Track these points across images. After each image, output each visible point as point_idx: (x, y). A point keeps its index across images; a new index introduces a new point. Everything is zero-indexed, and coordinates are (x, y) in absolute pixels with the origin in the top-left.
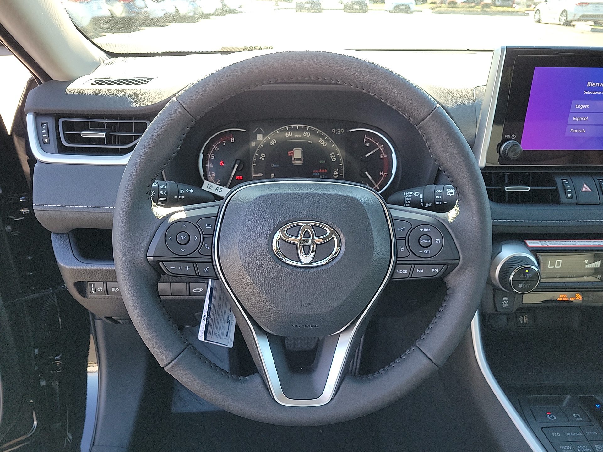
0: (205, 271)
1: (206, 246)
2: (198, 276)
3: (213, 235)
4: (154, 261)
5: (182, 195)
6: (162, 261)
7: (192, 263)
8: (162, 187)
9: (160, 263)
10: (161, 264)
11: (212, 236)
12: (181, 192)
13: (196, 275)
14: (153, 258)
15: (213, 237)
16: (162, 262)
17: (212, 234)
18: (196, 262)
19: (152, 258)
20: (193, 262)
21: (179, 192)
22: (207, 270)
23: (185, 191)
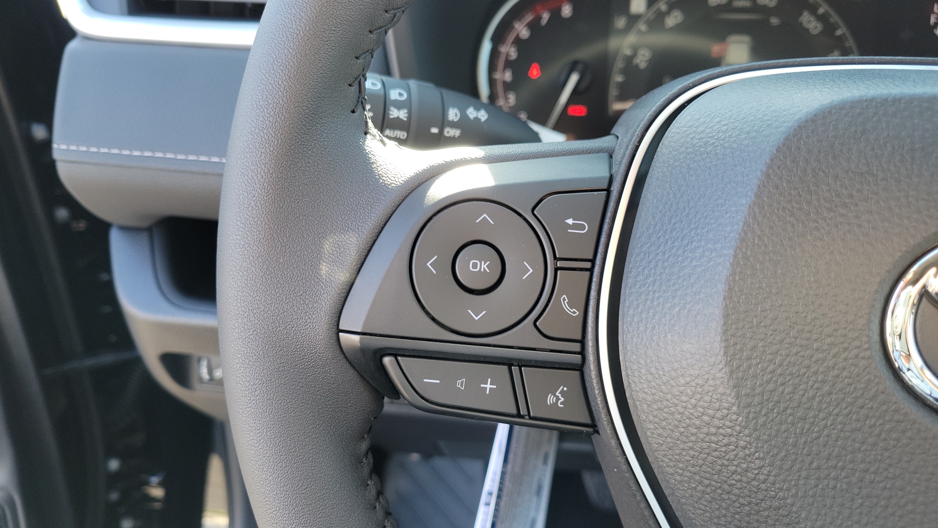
0: (551, 399)
1: (565, 306)
2: (522, 417)
3: (593, 261)
4: (363, 350)
5: (453, 125)
6: (395, 354)
7: (506, 367)
8: (394, 95)
9: (387, 361)
10: (390, 361)
11: (588, 265)
12: (453, 114)
13: (519, 415)
14: (361, 339)
15: (591, 270)
16: (395, 356)
17: (591, 257)
18: (522, 364)
19: (356, 338)
20: (508, 363)
21: (444, 114)
22: (558, 399)
23: (464, 116)
